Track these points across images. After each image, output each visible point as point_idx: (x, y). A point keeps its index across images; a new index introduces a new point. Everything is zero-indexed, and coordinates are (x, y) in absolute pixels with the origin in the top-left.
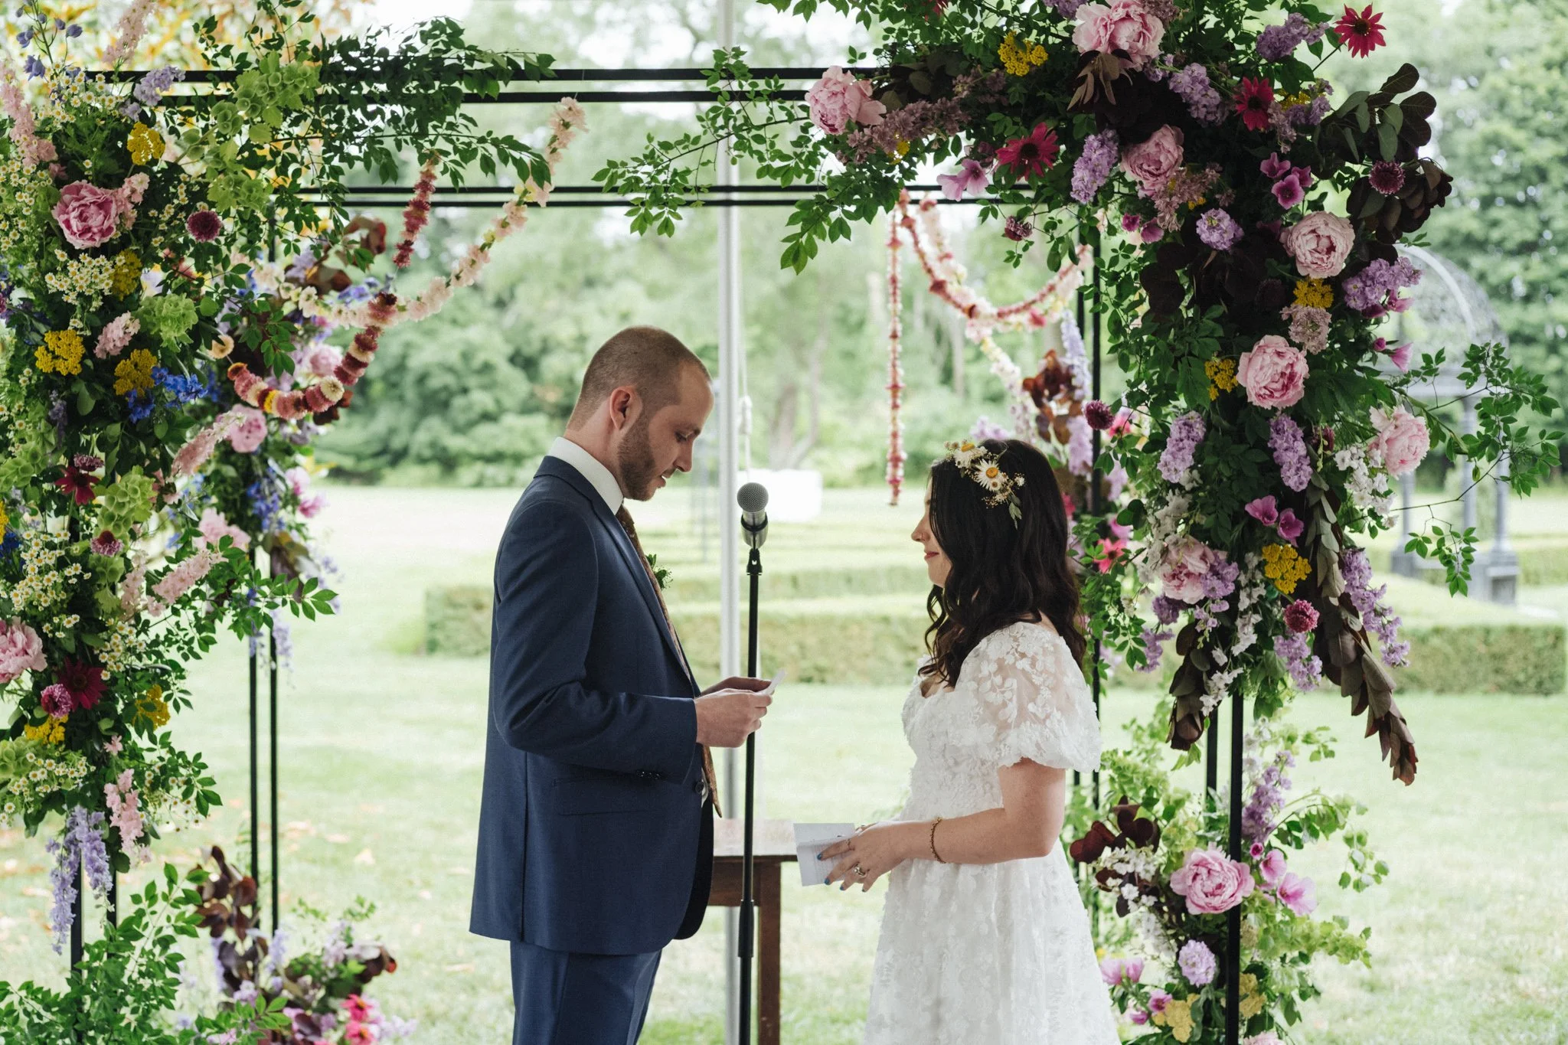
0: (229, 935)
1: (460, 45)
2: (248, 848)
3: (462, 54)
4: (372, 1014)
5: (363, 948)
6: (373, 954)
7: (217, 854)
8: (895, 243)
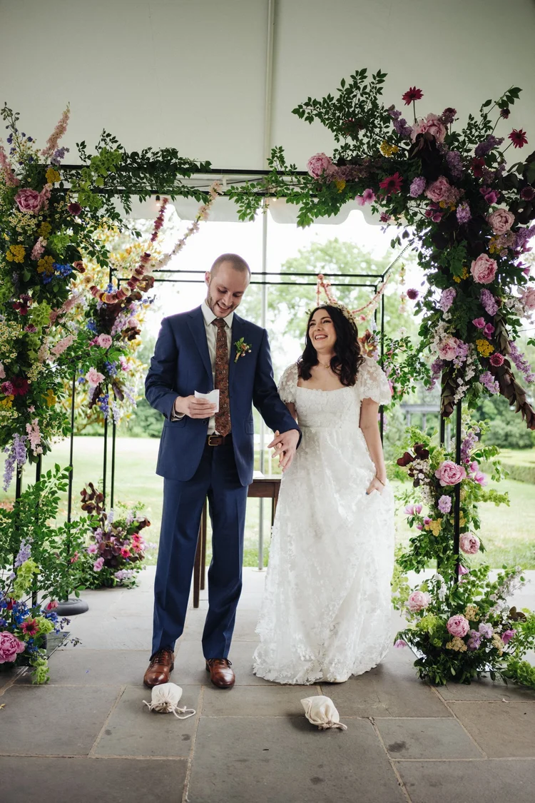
0: (94, 513)
1: (176, 158)
2: (102, 485)
3: (177, 161)
4: (142, 540)
5: (139, 518)
6: (143, 520)
7: (91, 485)
8: (319, 292)
